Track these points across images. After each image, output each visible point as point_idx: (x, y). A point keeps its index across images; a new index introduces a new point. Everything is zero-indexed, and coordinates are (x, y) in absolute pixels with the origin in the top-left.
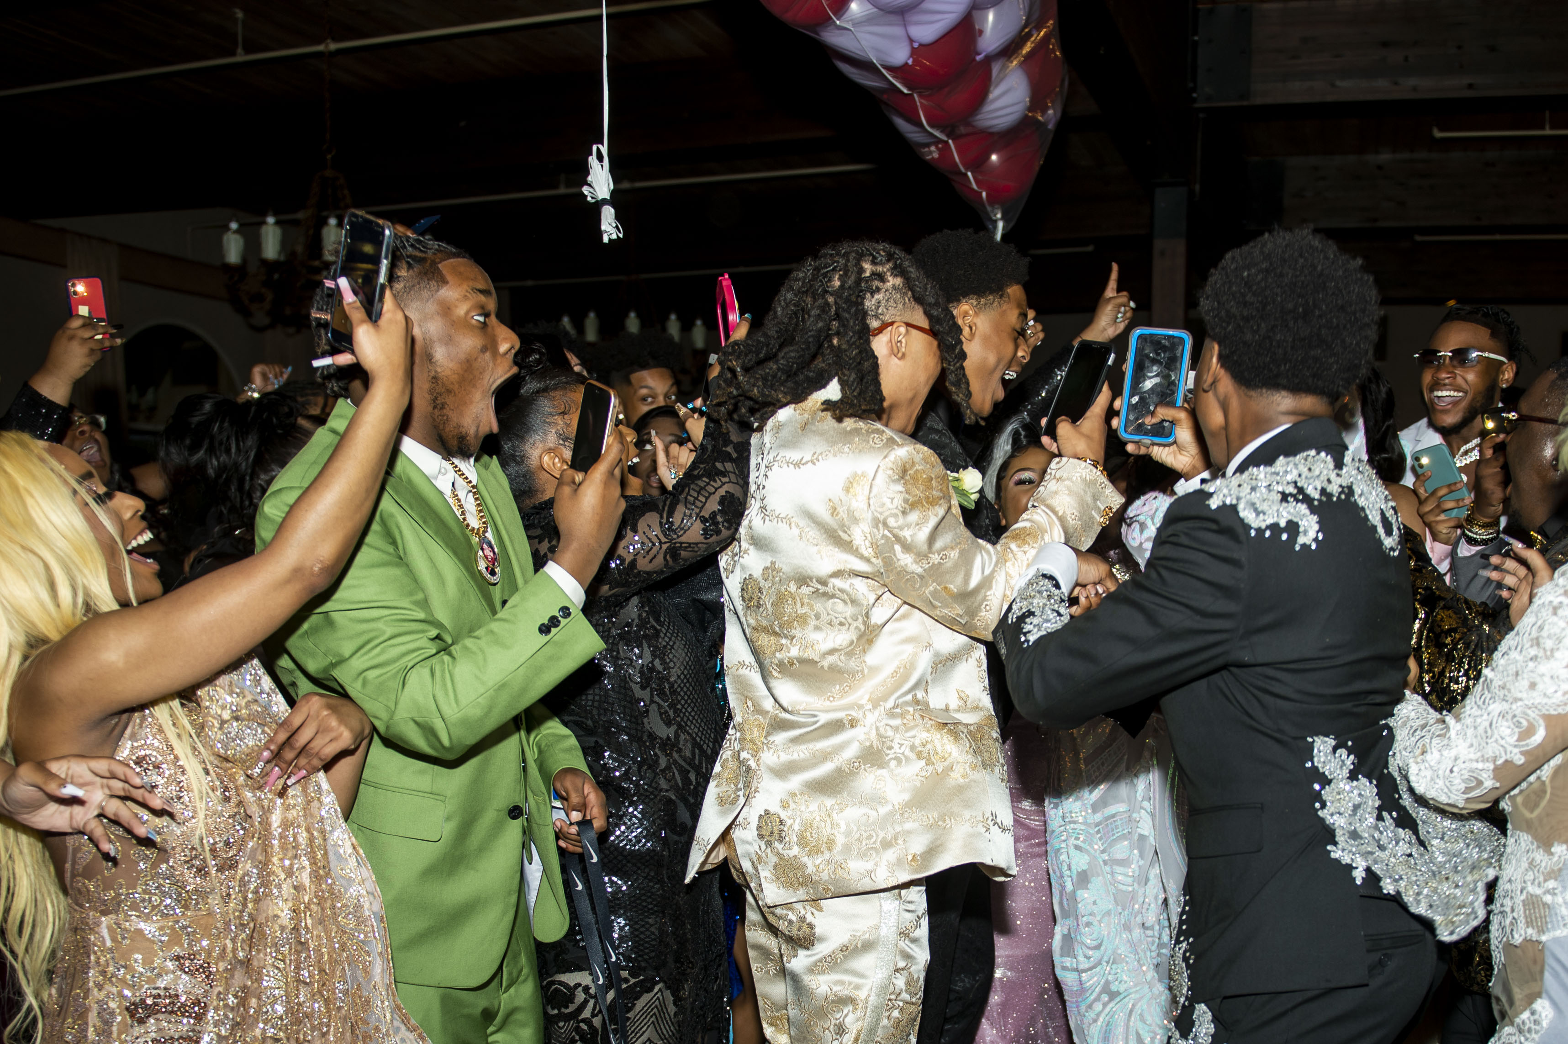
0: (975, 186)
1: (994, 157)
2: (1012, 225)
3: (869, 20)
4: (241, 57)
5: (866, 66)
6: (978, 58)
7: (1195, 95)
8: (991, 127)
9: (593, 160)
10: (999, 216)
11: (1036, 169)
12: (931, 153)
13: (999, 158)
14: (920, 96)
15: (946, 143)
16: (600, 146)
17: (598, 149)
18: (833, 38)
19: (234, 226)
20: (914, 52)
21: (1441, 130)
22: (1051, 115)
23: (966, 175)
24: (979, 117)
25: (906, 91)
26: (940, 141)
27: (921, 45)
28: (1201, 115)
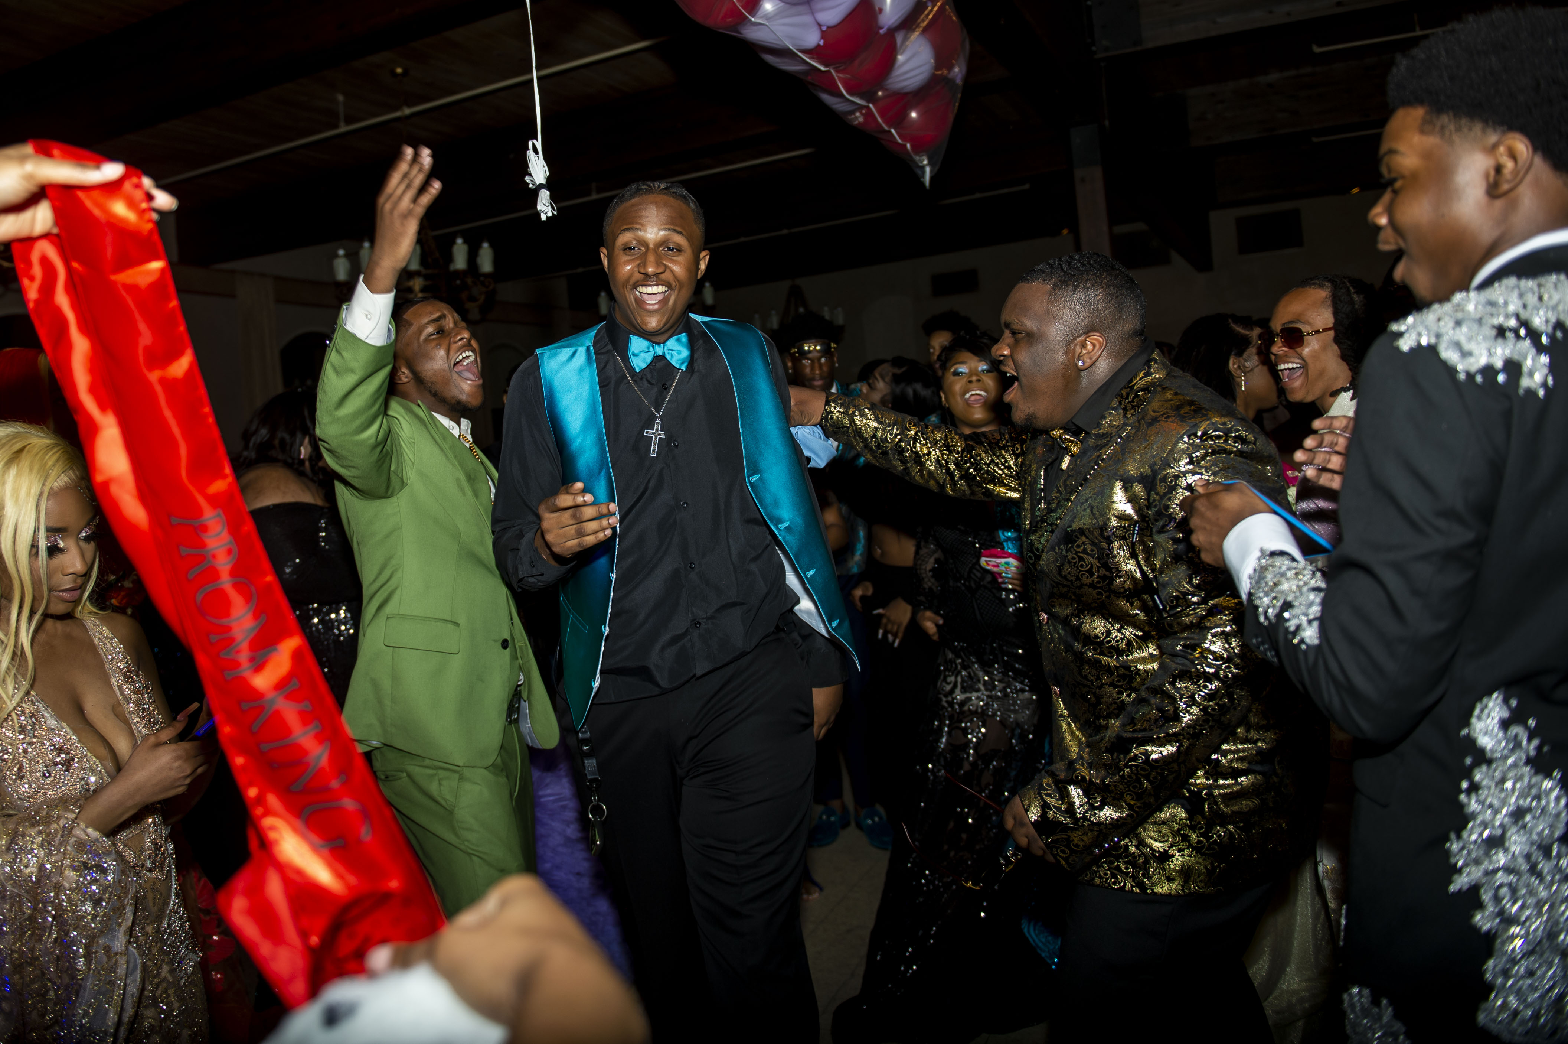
0: (899, 141)
1: (914, 115)
2: (937, 168)
3: (778, 14)
4: (343, 128)
5: (784, 52)
6: (882, 32)
7: (1094, 48)
8: (903, 88)
9: (530, 154)
10: (925, 162)
11: (951, 117)
12: (857, 118)
13: (918, 113)
14: (837, 71)
15: (868, 107)
16: (535, 141)
17: (534, 144)
18: (752, 34)
19: (341, 252)
20: (824, 35)
21: (1320, 46)
22: (958, 72)
23: (890, 132)
24: (890, 81)
25: (823, 68)
26: (861, 107)
27: (829, 28)
28: (1102, 64)
